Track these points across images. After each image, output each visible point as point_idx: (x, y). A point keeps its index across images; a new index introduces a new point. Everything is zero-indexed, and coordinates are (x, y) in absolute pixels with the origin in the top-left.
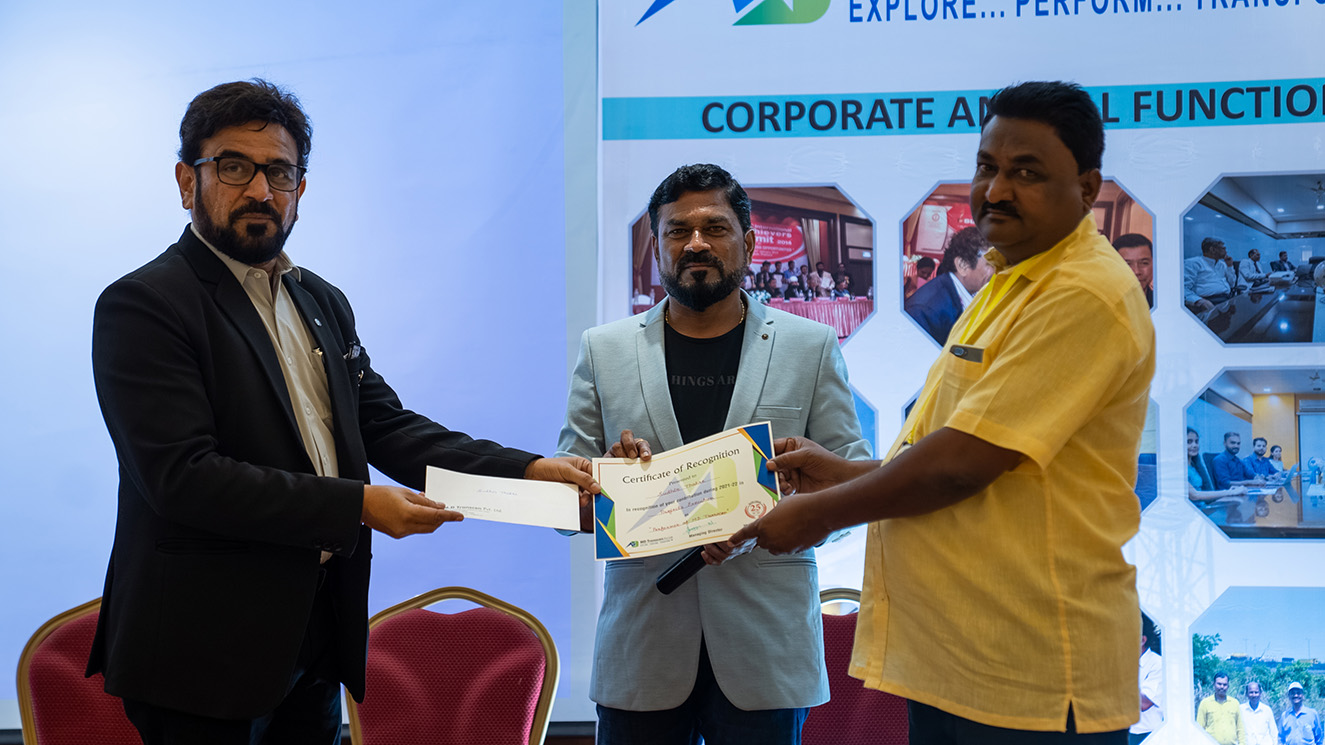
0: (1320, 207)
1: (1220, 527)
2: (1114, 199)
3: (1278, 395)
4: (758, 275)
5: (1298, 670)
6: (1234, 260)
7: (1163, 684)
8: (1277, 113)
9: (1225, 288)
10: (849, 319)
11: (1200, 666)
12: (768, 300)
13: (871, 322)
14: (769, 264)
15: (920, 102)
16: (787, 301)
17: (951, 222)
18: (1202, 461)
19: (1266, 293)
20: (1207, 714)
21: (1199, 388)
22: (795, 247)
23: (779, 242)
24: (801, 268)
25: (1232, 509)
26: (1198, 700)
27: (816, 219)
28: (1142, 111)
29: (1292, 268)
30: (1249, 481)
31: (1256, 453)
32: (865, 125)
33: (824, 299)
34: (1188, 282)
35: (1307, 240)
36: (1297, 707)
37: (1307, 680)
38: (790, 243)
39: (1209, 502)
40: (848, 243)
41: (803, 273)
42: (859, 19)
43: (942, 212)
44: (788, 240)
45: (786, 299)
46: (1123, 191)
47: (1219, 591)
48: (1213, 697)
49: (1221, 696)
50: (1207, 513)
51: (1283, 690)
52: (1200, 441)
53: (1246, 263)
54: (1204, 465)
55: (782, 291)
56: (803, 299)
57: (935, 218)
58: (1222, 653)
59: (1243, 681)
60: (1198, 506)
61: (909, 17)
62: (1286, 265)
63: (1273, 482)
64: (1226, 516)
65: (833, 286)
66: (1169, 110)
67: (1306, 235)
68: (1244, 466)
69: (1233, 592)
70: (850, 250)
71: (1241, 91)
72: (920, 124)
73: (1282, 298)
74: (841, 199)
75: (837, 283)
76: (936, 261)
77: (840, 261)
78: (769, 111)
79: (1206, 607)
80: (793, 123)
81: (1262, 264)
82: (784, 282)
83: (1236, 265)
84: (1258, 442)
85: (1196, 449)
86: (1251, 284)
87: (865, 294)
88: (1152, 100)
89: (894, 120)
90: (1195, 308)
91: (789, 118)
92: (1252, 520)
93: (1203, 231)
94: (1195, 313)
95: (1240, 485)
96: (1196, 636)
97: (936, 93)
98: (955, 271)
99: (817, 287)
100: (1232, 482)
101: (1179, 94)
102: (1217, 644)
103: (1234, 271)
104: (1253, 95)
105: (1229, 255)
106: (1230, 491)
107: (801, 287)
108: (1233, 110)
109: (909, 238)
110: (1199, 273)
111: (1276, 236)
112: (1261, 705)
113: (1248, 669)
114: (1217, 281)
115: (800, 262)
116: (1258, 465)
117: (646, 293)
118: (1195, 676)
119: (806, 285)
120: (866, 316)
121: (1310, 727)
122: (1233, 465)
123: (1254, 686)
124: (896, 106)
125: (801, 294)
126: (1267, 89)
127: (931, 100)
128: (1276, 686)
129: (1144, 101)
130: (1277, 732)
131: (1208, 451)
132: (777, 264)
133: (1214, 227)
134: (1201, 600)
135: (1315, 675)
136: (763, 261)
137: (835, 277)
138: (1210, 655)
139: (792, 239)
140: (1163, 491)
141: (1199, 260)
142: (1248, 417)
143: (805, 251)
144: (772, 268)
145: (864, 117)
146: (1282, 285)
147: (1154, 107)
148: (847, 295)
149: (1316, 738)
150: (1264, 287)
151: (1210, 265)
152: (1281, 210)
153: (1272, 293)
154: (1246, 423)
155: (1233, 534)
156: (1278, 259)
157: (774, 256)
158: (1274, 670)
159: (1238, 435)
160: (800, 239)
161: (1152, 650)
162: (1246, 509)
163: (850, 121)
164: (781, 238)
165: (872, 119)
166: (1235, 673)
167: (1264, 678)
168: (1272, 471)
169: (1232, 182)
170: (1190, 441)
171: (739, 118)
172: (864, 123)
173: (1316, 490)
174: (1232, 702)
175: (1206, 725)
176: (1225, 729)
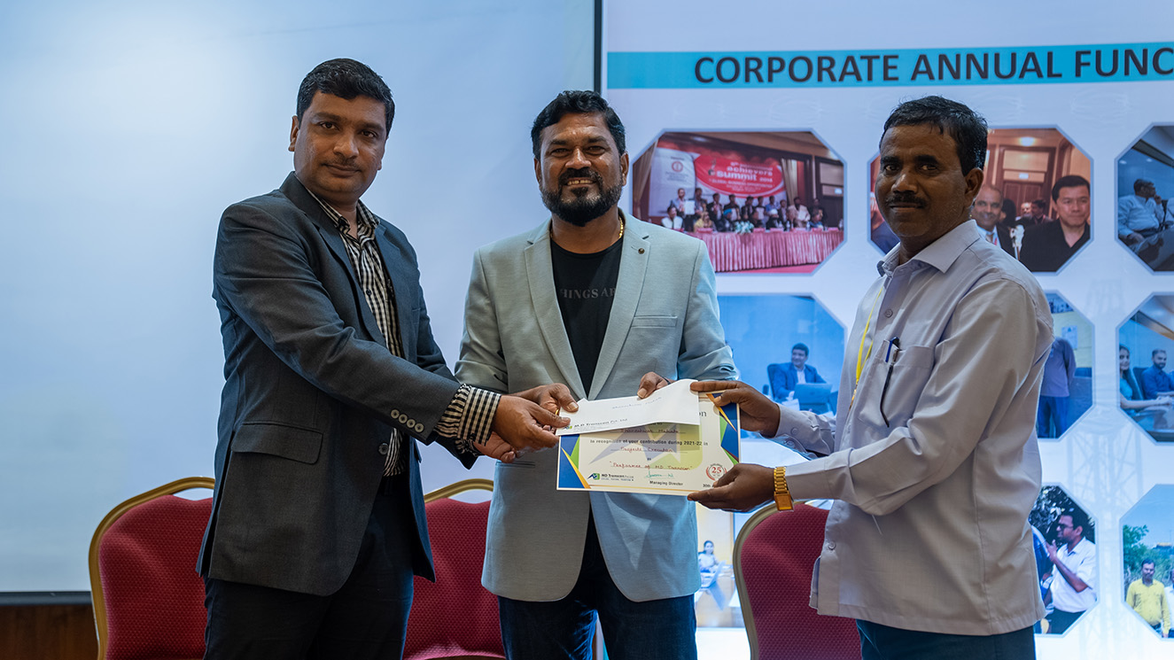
1: (1149, 432)
2: (1057, 145)
4: (743, 208)
6: (1163, 198)
7: (1096, 569)
9: (1154, 223)
10: (822, 247)
11: (1129, 554)
12: (752, 230)
13: (842, 250)
14: (753, 198)
15: (886, 58)
16: (768, 231)
18: (1132, 374)
20: (1135, 596)
21: (1130, 310)
22: (776, 183)
23: (762, 179)
24: (781, 202)
25: (1159, 417)
26: (1127, 584)
27: (794, 159)
28: (1082, 68)
32: (838, 78)
33: (800, 229)
34: (1121, 218)
38: (771, 180)
39: (1138, 410)
40: (822, 181)
41: (782, 206)
44: (769, 177)
45: (767, 229)
46: (1064, 139)
47: (1147, 488)
48: (1140, 580)
49: (1148, 580)
50: (1136, 419)
52: (1131, 357)
54: (1134, 378)
55: (764, 222)
56: (782, 230)
58: (1149, 542)
59: (1168, 567)
60: (1129, 414)
64: (1153, 422)
65: (808, 218)
66: (1107, 66)
68: (1169, 380)
69: (1160, 489)
70: (824, 188)
71: (1170, 51)
72: (886, 78)
74: (816, 143)
75: (812, 216)
77: (815, 196)
78: (753, 65)
79: (1135, 501)
80: (775, 76)
82: (765, 214)
83: (1164, 203)
85: (1127, 364)
87: (837, 226)
88: (1091, 59)
89: (863, 72)
90: (1127, 241)
91: (771, 71)
93: (1135, 173)
94: (1127, 245)
95: (1166, 396)
96: (1126, 528)
97: (900, 50)
99: (795, 219)
100: (1159, 393)
101: (1115, 53)
102: (1144, 535)
103: (1162, 208)
105: (1158, 193)
106: (1157, 401)
107: (780, 219)
108: (1163, 67)
110: (1131, 210)
114: (1147, 218)
115: (779, 197)
118: (1125, 562)
119: (785, 217)
120: (837, 245)
122: (1160, 378)
124: (865, 62)
125: (781, 225)
127: (896, 57)
131: (1137, 365)
132: (760, 199)
133: (1144, 169)
134: (1131, 496)
136: (747, 195)
137: (810, 211)
138: (1138, 544)
139: (773, 177)
140: (1098, 400)
141: (1132, 198)
142: (1173, 336)
143: (784, 188)
144: (755, 202)
145: (837, 71)
147: (1093, 64)
148: (821, 227)
151: (1141, 202)
154: (1172, 341)
155: (1159, 438)
157: (757, 192)
159: (1164, 352)
160: (780, 177)
161: (1087, 539)
163: (825, 75)
164: (763, 176)
165: (844, 73)
166: (1160, 560)
169: (1161, 130)
170: (1121, 357)
171: (727, 71)
172: (837, 76)
174: (1157, 585)
175: (1134, 605)
176: (1152, 610)
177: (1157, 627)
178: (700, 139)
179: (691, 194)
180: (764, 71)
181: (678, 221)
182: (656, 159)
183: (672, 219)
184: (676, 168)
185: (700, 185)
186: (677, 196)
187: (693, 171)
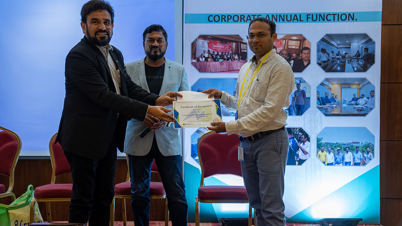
0: (347, 42)
1: (324, 114)
2: (302, 39)
3: (337, 84)
4: (221, 55)
5: (339, 145)
7: (310, 148)
8: (338, 20)
9: (326, 59)
11: (318, 145)
12: (223, 61)
14: (223, 53)
18: (320, 99)
19: (335, 61)
20: (319, 155)
21: (320, 82)
22: (229, 49)
26: (318, 152)
27: (235, 42)
28: (308, 19)
29: (341, 55)
30: (330, 103)
31: (332, 97)
32: (245, 21)
33: (236, 61)
34: (318, 58)
36: (339, 153)
37: (341, 147)
39: (321, 108)
40: (241, 48)
41: (231, 55)
44: (228, 47)
45: (227, 61)
46: (304, 37)
47: (323, 128)
49: (322, 151)
50: (321, 110)
51: (336, 150)
52: (320, 94)
53: (331, 54)
55: (226, 59)
58: (323, 141)
60: (319, 109)
62: (340, 55)
63: (335, 104)
64: (325, 111)
65: (238, 58)
66: (315, 19)
67: (344, 48)
68: (329, 100)
69: (326, 128)
70: (242, 50)
71: (330, 15)
73: (338, 62)
74: (240, 38)
75: (239, 57)
77: (240, 52)
78: (223, 17)
81: (335, 54)
82: (226, 57)
83: (329, 54)
84: (333, 95)
85: (319, 96)
86: (331, 59)
87: (245, 60)
88: (311, 16)
90: (319, 64)
91: (228, 19)
92: (331, 112)
93: (322, 47)
95: (328, 104)
96: (318, 138)
99: (234, 58)
100: (326, 104)
101: (317, 15)
103: (328, 56)
104: (333, 15)
105: (327, 52)
106: (326, 106)
107: (230, 58)
108: (328, 19)
110: (321, 56)
111: (338, 48)
112: (331, 153)
113: (329, 145)
114: (324, 58)
115: (230, 52)
116: (332, 100)
117: (195, 59)
118: (317, 147)
119: (232, 58)
121: (341, 158)
122: (327, 100)
123: (330, 149)
124: (253, 16)
125: (231, 60)
126: (336, 14)
127: (261, 15)
129: (309, 16)
130: (334, 159)
132: (225, 53)
134: (319, 130)
135: (343, 146)
137: (238, 56)
138: (320, 142)
140: (311, 106)
141: (321, 53)
142: (330, 89)
143: (232, 50)
144: (224, 54)
145: (245, 19)
146: (339, 59)
147: (311, 18)
148: (241, 60)
149: (342, 160)
151: (323, 54)
152: (339, 42)
155: (326, 115)
156: (338, 53)
158: (334, 145)
159: (328, 93)
160: (230, 47)
161: (308, 141)
162: (329, 109)
163: (242, 20)
164: (226, 47)
165: (247, 20)
166: (326, 146)
168: (335, 101)
169: (328, 35)
170: (318, 94)
171: (217, 18)
173: (345, 105)
174: (325, 152)
175: (319, 158)
176: (323, 158)
177: (324, 163)
178: (209, 37)
179: (207, 52)
180: (226, 19)
181: (204, 59)
182: (198, 42)
183: (202, 58)
184: (203, 45)
185: (209, 49)
186: (203, 52)
187: (208, 46)
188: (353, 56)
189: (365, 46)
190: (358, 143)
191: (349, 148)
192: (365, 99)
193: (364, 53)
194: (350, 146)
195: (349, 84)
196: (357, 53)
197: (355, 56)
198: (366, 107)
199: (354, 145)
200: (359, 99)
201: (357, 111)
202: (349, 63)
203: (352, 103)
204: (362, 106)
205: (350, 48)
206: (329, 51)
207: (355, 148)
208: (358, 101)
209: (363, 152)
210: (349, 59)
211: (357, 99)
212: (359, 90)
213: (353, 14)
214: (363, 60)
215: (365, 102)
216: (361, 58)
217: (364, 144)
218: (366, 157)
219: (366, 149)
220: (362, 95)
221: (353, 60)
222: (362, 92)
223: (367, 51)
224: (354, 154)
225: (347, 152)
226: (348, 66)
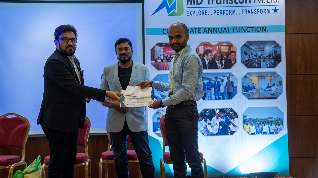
0: (262, 46)
1: (247, 98)
2: (230, 45)
3: (256, 76)
5: (259, 120)
7: (238, 123)
8: (255, 31)
9: (247, 59)
11: (244, 120)
15: (198, 29)
17: (204, 49)
18: (244, 87)
20: (245, 127)
21: (244, 75)
25: (249, 95)
26: (244, 125)
28: (234, 31)
29: (258, 56)
30: (252, 90)
31: (253, 86)
34: (242, 58)
35: (260, 52)
36: (259, 126)
37: (260, 122)
39: (245, 94)
42: (188, 15)
43: (203, 47)
46: (231, 44)
47: (247, 108)
48: (246, 125)
49: (247, 125)
50: (245, 95)
51: (257, 123)
53: (251, 55)
54: (245, 88)
57: (201, 48)
58: (247, 118)
60: (244, 94)
61: (196, 15)
64: (248, 96)
66: (238, 31)
67: (260, 51)
68: (251, 88)
69: (249, 108)
71: (249, 28)
72: (199, 33)
73: (256, 61)
76: (202, 55)
79: (245, 110)
81: (253, 55)
83: (249, 56)
84: (253, 84)
85: (243, 85)
86: (251, 59)
88: (236, 29)
89: (194, 32)
90: (243, 63)
92: (252, 96)
93: (244, 50)
96: (243, 115)
97: (201, 27)
98: (205, 57)
101: (240, 28)
102: (247, 116)
104: (251, 28)
105: (248, 54)
106: (249, 92)
108: (248, 31)
109: (197, 51)
110: (244, 57)
111: (255, 51)
112: (253, 126)
113: (251, 120)
114: (246, 58)
116: (253, 88)
117: (154, 61)
118: (243, 122)
121: (260, 129)
122: (249, 88)
123: (252, 123)
124: (195, 29)
127: (200, 29)
128: (255, 123)
129: (234, 29)
130: (255, 130)
131: (245, 86)
134: (244, 110)
140: (238, 92)
142: (251, 80)
146: (256, 59)
147: (236, 30)
150: (253, 59)
151: (245, 56)
152: (256, 47)
153: (255, 60)
154: (251, 81)
155: (249, 99)
156: (256, 55)
158: (255, 120)
161: (237, 118)
162: (251, 95)
165: (191, 32)
167: (254, 121)
168: (255, 89)
169: (248, 42)
170: (242, 84)
172: (190, 32)
173: (262, 92)
174: (249, 125)
175: (245, 129)
176: (248, 130)
177: (249, 133)
178: (164, 45)
179: (163, 55)
181: (160, 60)
182: (156, 48)
183: (159, 60)
184: (160, 50)
185: (164, 53)
186: (160, 55)
187: (163, 51)
188: (267, 57)
189: (274, 50)
190: (272, 118)
191: (266, 122)
192: (276, 86)
193: (274, 54)
194: (266, 120)
195: (264, 76)
196: (269, 54)
197: (268, 56)
198: (277, 92)
199: (269, 119)
200: (272, 86)
201: (270, 96)
202: (264, 61)
203: (267, 89)
204: (274, 92)
205: (264, 51)
206: (249, 53)
207: (270, 122)
208: (271, 88)
209: (276, 124)
210: (263, 59)
211: (270, 87)
212: (271, 80)
213: (265, 27)
214: (273, 59)
215: (275, 89)
216: (272, 58)
217: (276, 118)
218: (278, 128)
219: (278, 122)
220: (273, 84)
221: (266, 59)
222: (274, 82)
223: (276, 53)
224: (270, 126)
225: (265, 125)
226: (263, 63)
